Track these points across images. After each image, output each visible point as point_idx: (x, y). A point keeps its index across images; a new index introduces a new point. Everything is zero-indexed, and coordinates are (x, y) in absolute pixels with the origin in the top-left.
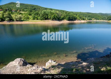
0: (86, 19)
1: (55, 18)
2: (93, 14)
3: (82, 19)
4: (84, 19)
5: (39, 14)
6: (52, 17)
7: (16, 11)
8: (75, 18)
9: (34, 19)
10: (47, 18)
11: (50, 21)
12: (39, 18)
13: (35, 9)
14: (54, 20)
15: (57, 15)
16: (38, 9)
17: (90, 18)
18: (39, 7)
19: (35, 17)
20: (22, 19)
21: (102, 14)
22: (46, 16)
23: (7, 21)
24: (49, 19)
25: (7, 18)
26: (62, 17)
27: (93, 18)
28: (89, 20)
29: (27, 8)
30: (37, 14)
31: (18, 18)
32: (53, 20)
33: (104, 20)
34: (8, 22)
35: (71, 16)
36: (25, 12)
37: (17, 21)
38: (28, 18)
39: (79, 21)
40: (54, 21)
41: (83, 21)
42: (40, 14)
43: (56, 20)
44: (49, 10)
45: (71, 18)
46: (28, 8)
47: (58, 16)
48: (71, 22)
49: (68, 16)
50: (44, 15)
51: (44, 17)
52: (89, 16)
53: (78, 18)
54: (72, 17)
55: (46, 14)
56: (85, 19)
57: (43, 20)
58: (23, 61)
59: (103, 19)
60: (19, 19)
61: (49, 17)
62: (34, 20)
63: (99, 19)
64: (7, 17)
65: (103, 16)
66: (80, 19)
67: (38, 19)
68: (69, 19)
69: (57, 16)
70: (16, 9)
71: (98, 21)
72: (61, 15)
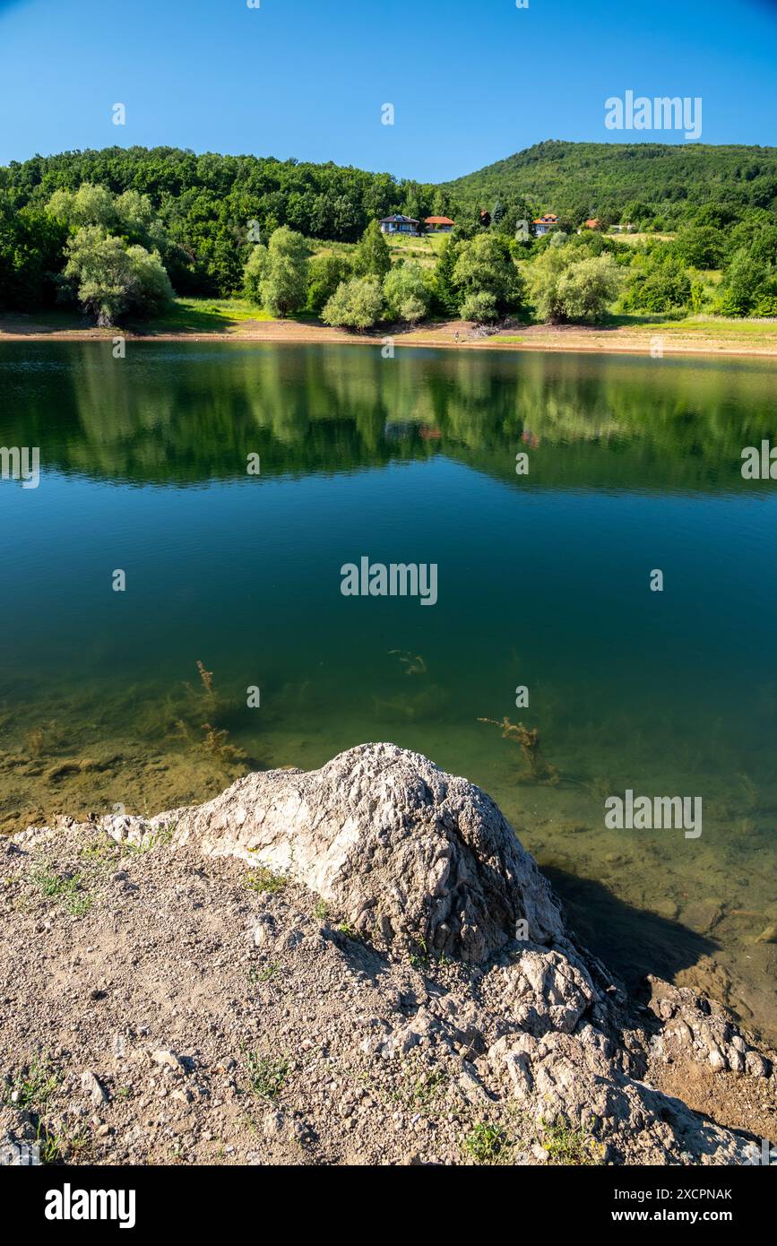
7: (568, 229)
9: (743, 309)
20: (614, 309)
23: (472, 318)
25: (477, 290)
29: (683, 194)
31: (575, 295)
34: (476, 334)
36: (658, 229)
37: (561, 320)
38: (679, 295)
46: (694, 187)
58: (460, 849)
60: (587, 306)
64: (476, 283)
70: (571, 211)
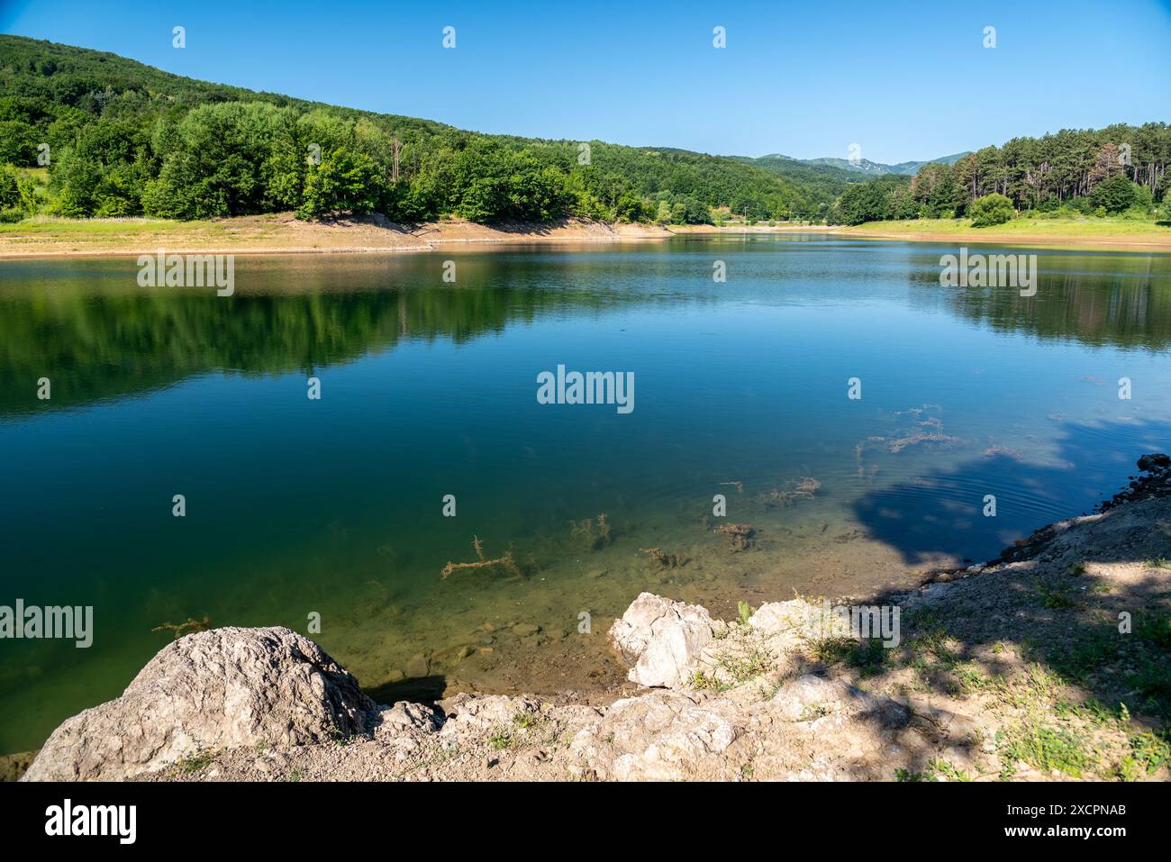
0: (663, 211)
1: (352, 200)
2: (718, 160)
3: (619, 213)
4: (637, 215)
5: (149, 152)
6: (319, 185)
8: (554, 200)
9: (87, 207)
10: (258, 191)
11: (295, 224)
12: (152, 190)
13: (82, 89)
14: (335, 219)
15: (363, 161)
16: (127, 94)
17: (692, 199)
18: (135, 78)
19: (98, 179)
21: (794, 170)
22: (234, 172)
24: (279, 207)
26: (421, 184)
27: (716, 206)
28: (687, 218)
30: (125, 146)
32: (323, 214)
33: (816, 218)
35: (516, 178)
38: (7, 196)
39: (596, 226)
40: (336, 228)
41: (631, 233)
42: (156, 147)
43: (359, 216)
44: (269, 107)
45: (515, 198)
47: (376, 171)
48: (516, 238)
49: (487, 181)
50: (218, 156)
51: (214, 187)
52: (681, 188)
53: (585, 197)
54: (530, 193)
55: (233, 148)
56: (651, 215)
57: (209, 212)
59: (804, 214)
61: (279, 184)
62: (89, 213)
63: (768, 216)
65: (806, 187)
66: (611, 214)
67: (135, 210)
68: (500, 213)
69: (367, 175)
71: (762, 228)
72: (410, 168)
